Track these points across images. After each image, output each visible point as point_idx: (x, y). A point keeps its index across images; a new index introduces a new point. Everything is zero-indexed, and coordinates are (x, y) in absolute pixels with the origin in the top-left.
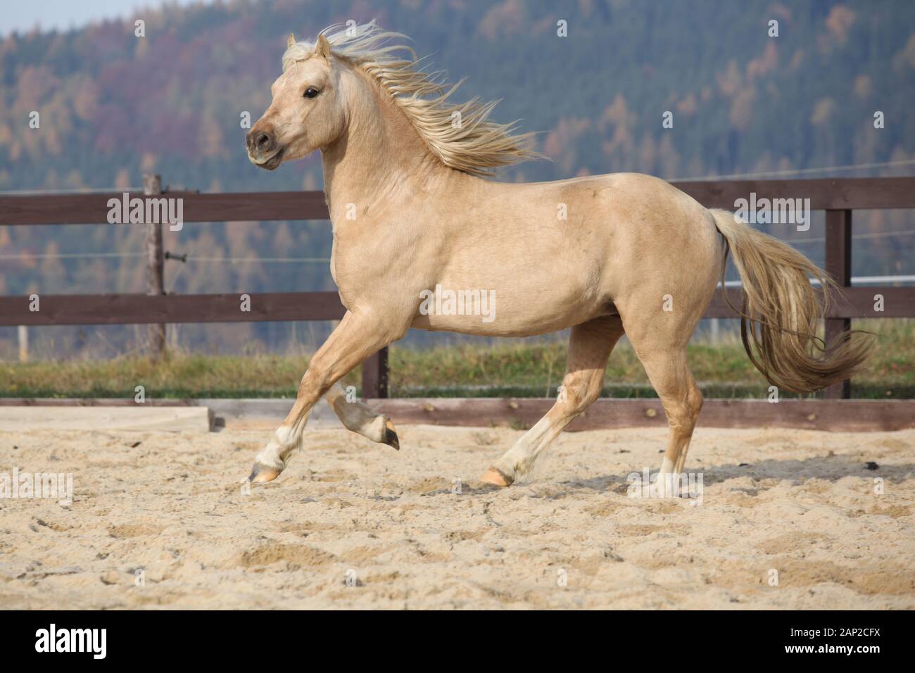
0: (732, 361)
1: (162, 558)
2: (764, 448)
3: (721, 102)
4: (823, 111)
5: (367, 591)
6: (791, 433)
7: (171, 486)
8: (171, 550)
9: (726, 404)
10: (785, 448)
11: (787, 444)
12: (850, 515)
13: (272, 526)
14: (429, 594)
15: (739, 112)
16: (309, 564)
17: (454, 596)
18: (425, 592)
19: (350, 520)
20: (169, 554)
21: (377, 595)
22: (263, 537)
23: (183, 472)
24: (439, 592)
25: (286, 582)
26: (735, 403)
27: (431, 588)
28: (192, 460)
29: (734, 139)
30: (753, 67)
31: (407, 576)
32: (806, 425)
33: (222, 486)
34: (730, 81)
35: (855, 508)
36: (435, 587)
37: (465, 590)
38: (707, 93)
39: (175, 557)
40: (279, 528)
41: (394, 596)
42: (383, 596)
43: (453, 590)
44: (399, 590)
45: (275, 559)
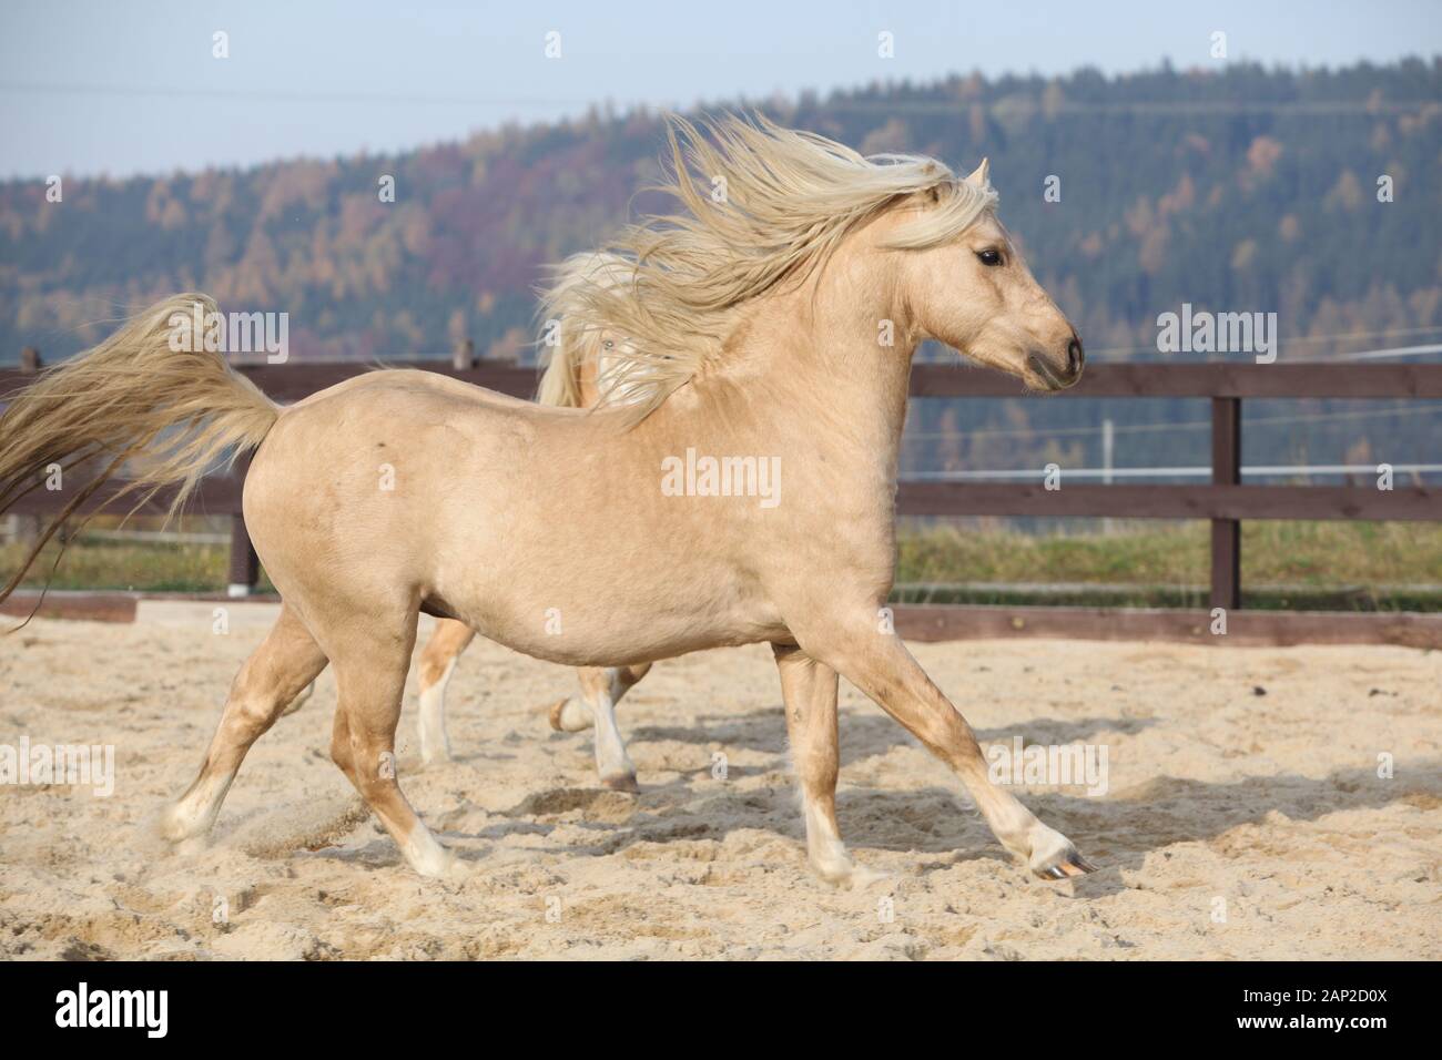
0: (1115, 559)
1: (444, 802)
2: (1142, 666)
3: (1130, 241)
4: (1245, 253)
5: (670, 848)
6: (1175, 648)
7: (469, 708)
8: (453, 793)
9: (1102, 615)
10: (1166, 667)
11: (1171, 662)
12: (1224, 755)
13: (573, 764)
14: (739, 852)
15: (1151, 254)
16: (608, 813)
17: (767, 856)
18: (735, 850)
19: (661, 757)
20: (452, 798)
21: (679, 854)
22: (562, 777)
23: (484, 689)
24: (751, 850)
25: (579, 835)
26: (1112, 614)
27: (742, 846)
28: (496, 672)
29: (1144, 283)
30: (1166, 203)
31: (717, 829)
32: (1190, 639)
33: (526, 707)
34: (1139, 217)
35: (1231, 746)
36: (747, 844)
37: (779, 849)
38: (1114, 232)
39: (458, 802)
40: (579, 766)
41: (699, 855)
42: (687, 856)
43: (765, 849)
44: (705, 848)
45: (569, 806)
